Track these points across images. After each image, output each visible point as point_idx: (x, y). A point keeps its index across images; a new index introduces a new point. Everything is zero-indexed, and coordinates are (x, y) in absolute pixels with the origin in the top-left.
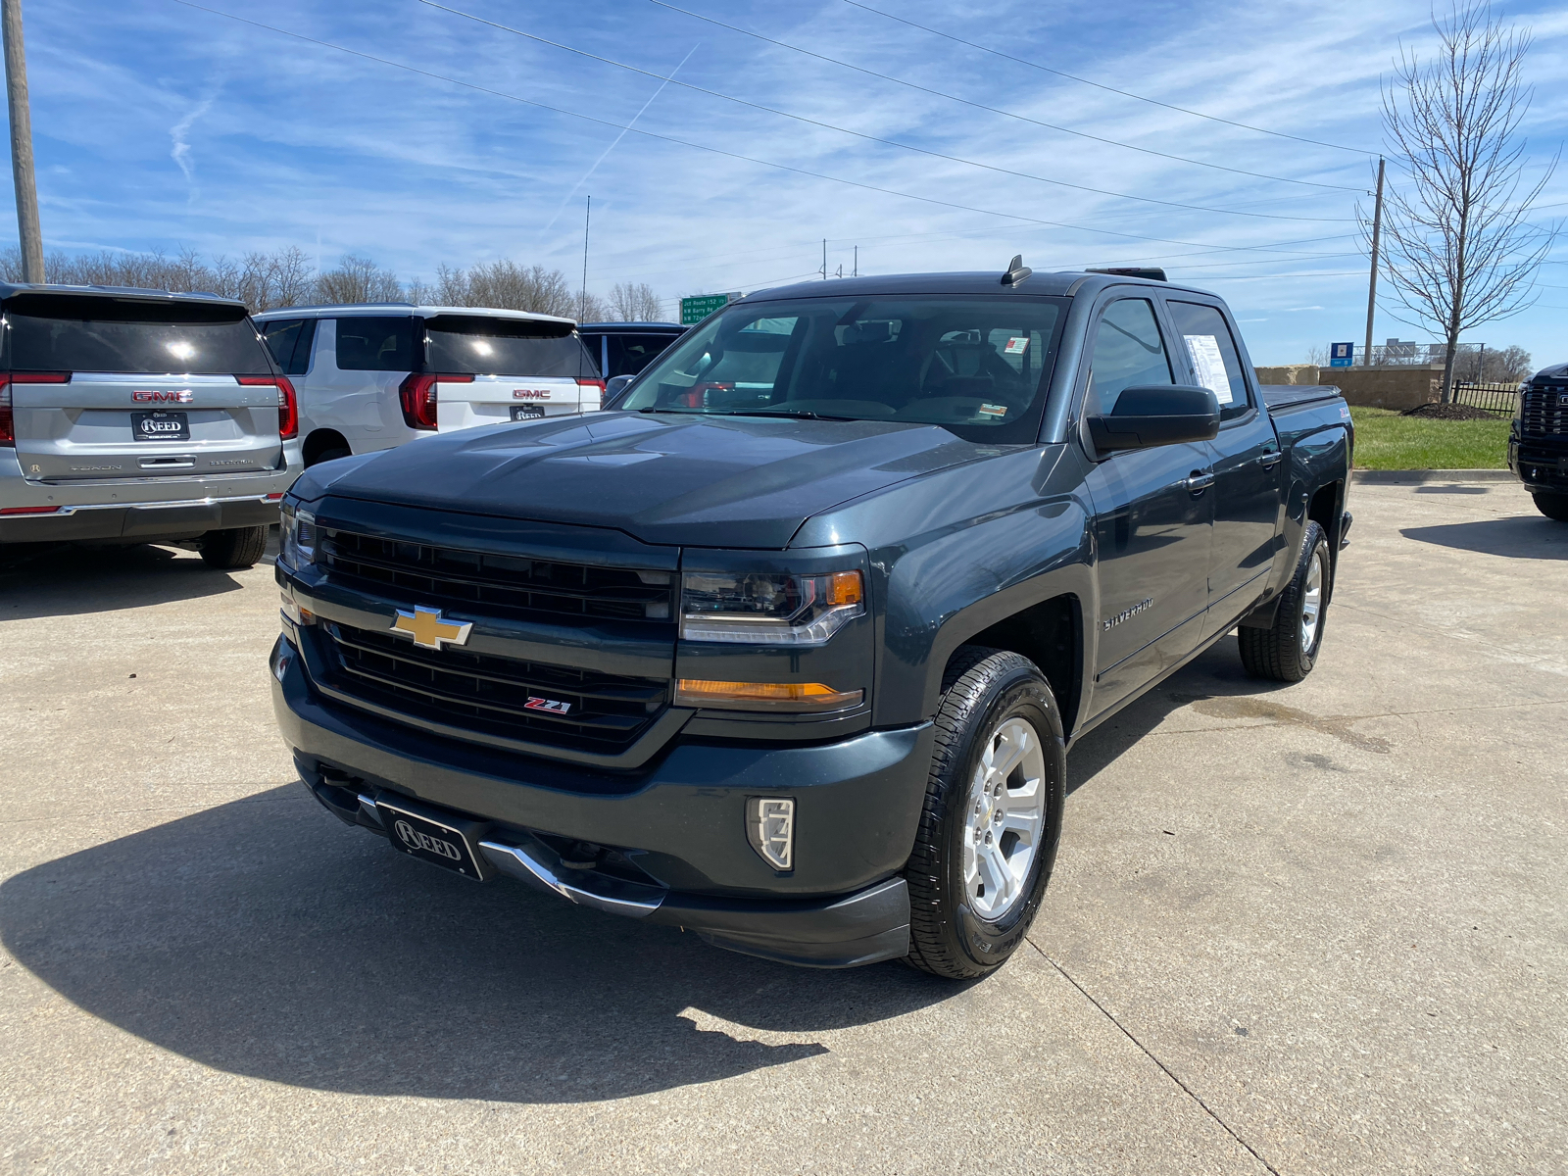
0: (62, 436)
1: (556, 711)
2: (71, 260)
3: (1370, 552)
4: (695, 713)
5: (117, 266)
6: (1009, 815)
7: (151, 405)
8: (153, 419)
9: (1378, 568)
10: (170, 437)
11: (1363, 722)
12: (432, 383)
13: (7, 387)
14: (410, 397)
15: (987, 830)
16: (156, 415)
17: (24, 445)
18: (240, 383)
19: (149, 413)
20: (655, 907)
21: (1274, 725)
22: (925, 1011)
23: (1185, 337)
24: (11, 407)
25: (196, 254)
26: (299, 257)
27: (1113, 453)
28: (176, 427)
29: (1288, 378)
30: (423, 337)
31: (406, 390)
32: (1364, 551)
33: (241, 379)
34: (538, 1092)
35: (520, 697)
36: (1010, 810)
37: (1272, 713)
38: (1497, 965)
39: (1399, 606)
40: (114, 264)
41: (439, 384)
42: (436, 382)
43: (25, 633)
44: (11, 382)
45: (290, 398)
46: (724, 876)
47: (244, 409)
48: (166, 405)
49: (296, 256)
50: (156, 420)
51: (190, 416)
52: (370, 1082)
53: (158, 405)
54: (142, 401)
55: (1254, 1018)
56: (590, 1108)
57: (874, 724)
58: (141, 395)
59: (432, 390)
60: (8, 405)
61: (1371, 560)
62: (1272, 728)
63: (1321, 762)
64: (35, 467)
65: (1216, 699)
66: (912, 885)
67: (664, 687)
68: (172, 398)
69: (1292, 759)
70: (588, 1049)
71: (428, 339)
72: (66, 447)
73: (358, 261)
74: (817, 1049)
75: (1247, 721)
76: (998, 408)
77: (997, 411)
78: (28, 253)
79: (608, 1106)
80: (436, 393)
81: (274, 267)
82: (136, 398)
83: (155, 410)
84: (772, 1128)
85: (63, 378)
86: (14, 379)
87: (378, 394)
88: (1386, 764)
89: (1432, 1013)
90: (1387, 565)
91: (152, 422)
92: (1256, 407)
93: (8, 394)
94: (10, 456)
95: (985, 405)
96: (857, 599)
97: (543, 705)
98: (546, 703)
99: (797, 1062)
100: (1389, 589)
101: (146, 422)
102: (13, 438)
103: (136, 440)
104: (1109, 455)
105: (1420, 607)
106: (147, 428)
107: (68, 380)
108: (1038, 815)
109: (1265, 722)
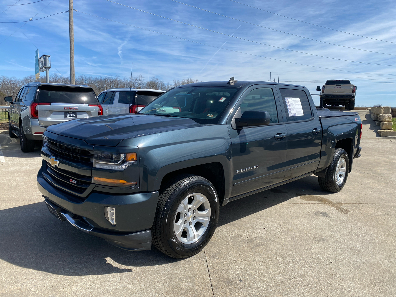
0: (48, 117)
1: (74, 183)
2: (93, 78)
3: (387, 159)
4: (96, 185)
5: (103, 79)
6: (198, 218)
7: (68, 110)
8: (69, 113)
9: (386, 164)
10: (72, 118)
11: (346, 205)
12: (136, 107)
13: (38, 106)
14: (131, 110)
15: (190, 221)
16: (70, 113)
17: (40, 118)
18: (89, 106)
19: (68, 112)
20: (89, 231)
21: (319, 204)
22: (163, 265)
23: (285, 98)
24: (38, 110)
25: (119, 77)
26: (142, 77)
27: (244, 127)
28: (74, 115)
29: (381, 110)
30: (135, 96)
31: (131, 108)
32: (385, 159)
33: (89, 105)
34: (60, 272)
35: (68, 179)
36: (199, 217)
37: (321, 201)
38: (329, 273)
39: (385, 174)
40: (102, 79)
41: (138, 107)
42: (137, 107)
43: (37, 160)
44: (38, 105)
45: (101, 109)
46: (102, 225)
47: (90, 112)
48: (72, 110)
49: (141, 77)
50: (69, 114)
51: (77, 113)
52: (26, 265)
53: (70, 110)
54: (66, 109)
55: (247, 278)
56: (67, 277)
57: (140, 191)
58: (66, 108)
59: (136, 108)
60: (37, 110)
61: (386, 161)
62: (318, 204)
63: (324, 214)
64: (42, 124)
65: (308, 195)
66: (153, 232)
67: (91, 178)
68: (73, 109)
69: (316, 213)
70: (78, 264)
71: (136, 96)
72: (49, 119)
73: (155, 78)
74: (130, 271)
75: (313, 202)
76: (212, 115)
77: (211, 116)
78: (71, 76)
79: (72, 277)
80: (137, 109)
81: (136, 80)
82: (65, 109)
83: (69, 112)
84: (104, 288)
85: (49, 104)
86: (39, 104)
87: (125, 109)
88: (344, 217)
89: (298, 283)
90: (389, 163)
91: (68, 114)
92: (314, 117)
93: (37, 107)
94: (37, 121)
95: (209, 114)
96: (135, 160)
97: (72, 181)
98: (73, 181)
99: (122, 273)
100: (385, 169)
101: (67, 114)
102: (38, 117)
103: (65, 118)
104: (242, 128)
105: (391, 175)
106: (67, 116)
107: (50, 104)
108: (208, 219)
109: (317, 203)
